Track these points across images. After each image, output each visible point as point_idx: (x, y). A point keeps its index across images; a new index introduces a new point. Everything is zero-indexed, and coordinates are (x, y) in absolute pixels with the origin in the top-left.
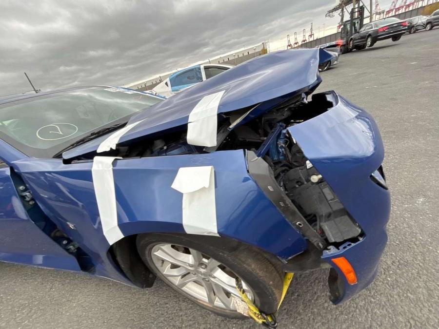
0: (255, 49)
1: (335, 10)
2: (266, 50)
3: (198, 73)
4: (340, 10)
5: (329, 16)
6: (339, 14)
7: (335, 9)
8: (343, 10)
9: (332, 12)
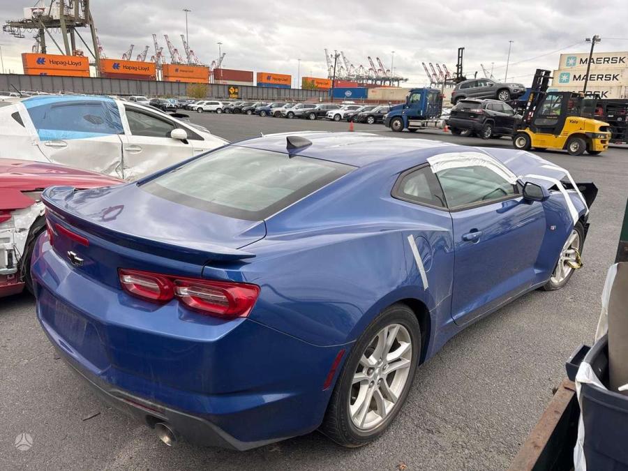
1: (25, 27)
4: (37, 30)
7: (24, 24)
8: (41, 33)
9: (18, 27)
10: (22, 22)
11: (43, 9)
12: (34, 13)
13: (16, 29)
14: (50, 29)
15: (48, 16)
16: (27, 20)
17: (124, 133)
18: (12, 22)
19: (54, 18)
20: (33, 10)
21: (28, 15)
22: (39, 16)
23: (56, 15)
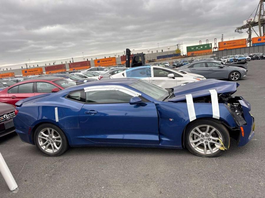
0: (169, 49)
1: (244, 29)
2: (180, 50)
3: (148, 71)
4: (248, 29)
5: (238, 32)
6: (247, 32)
7: (244, 27)
8: (250, 29)
9: (241, 29)
10: (243, 27)
11: (251, 19)
12: (248, 22)
13: (240, 30)
14: (253, 27)
15: (253, 22)
16: (244, 26)
17: (151, 77)
18: (239, 28)
19: (256, 22)
20: (247, 21)
21: (245, 23)
22: (249, 23)
23: (257, 20)
